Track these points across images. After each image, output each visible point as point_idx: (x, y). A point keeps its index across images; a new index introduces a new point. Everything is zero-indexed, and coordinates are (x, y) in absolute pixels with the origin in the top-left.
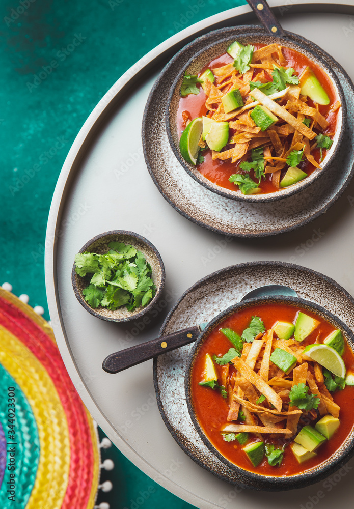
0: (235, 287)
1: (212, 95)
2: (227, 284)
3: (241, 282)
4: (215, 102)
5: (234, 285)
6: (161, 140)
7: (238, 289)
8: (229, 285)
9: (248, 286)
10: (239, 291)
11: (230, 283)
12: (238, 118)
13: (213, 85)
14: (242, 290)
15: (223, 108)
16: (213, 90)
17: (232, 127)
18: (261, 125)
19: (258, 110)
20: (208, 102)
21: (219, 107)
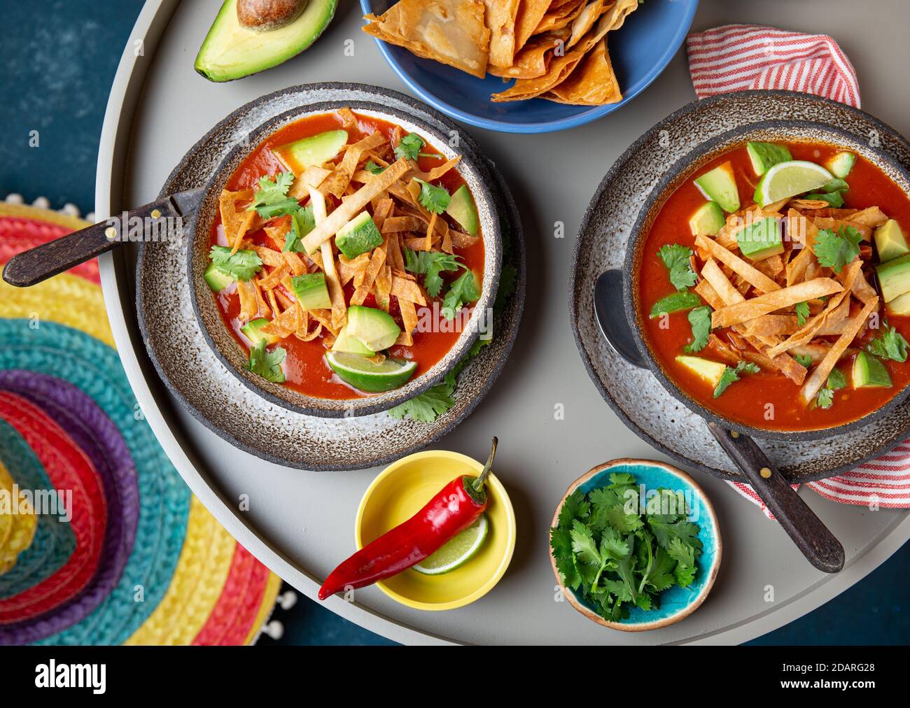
0: (607, 253)
1: (291, 325)
2: (597, 262)
3: (606, 241)
4: (307, 323)
5: (603, 253)
7: (612, 252)
8: (599, 260)
9: (618, 234)
10: (616, 254)
11: (597, 256)
12: (347, 280)
13: (274, 322)
14: (617, 248)
15: (320, 310)
16: (283, 323)
17: (361, 301)
18: (373, 243)
19: (346, 242)
20: (303, 335)
21: (316, 318)
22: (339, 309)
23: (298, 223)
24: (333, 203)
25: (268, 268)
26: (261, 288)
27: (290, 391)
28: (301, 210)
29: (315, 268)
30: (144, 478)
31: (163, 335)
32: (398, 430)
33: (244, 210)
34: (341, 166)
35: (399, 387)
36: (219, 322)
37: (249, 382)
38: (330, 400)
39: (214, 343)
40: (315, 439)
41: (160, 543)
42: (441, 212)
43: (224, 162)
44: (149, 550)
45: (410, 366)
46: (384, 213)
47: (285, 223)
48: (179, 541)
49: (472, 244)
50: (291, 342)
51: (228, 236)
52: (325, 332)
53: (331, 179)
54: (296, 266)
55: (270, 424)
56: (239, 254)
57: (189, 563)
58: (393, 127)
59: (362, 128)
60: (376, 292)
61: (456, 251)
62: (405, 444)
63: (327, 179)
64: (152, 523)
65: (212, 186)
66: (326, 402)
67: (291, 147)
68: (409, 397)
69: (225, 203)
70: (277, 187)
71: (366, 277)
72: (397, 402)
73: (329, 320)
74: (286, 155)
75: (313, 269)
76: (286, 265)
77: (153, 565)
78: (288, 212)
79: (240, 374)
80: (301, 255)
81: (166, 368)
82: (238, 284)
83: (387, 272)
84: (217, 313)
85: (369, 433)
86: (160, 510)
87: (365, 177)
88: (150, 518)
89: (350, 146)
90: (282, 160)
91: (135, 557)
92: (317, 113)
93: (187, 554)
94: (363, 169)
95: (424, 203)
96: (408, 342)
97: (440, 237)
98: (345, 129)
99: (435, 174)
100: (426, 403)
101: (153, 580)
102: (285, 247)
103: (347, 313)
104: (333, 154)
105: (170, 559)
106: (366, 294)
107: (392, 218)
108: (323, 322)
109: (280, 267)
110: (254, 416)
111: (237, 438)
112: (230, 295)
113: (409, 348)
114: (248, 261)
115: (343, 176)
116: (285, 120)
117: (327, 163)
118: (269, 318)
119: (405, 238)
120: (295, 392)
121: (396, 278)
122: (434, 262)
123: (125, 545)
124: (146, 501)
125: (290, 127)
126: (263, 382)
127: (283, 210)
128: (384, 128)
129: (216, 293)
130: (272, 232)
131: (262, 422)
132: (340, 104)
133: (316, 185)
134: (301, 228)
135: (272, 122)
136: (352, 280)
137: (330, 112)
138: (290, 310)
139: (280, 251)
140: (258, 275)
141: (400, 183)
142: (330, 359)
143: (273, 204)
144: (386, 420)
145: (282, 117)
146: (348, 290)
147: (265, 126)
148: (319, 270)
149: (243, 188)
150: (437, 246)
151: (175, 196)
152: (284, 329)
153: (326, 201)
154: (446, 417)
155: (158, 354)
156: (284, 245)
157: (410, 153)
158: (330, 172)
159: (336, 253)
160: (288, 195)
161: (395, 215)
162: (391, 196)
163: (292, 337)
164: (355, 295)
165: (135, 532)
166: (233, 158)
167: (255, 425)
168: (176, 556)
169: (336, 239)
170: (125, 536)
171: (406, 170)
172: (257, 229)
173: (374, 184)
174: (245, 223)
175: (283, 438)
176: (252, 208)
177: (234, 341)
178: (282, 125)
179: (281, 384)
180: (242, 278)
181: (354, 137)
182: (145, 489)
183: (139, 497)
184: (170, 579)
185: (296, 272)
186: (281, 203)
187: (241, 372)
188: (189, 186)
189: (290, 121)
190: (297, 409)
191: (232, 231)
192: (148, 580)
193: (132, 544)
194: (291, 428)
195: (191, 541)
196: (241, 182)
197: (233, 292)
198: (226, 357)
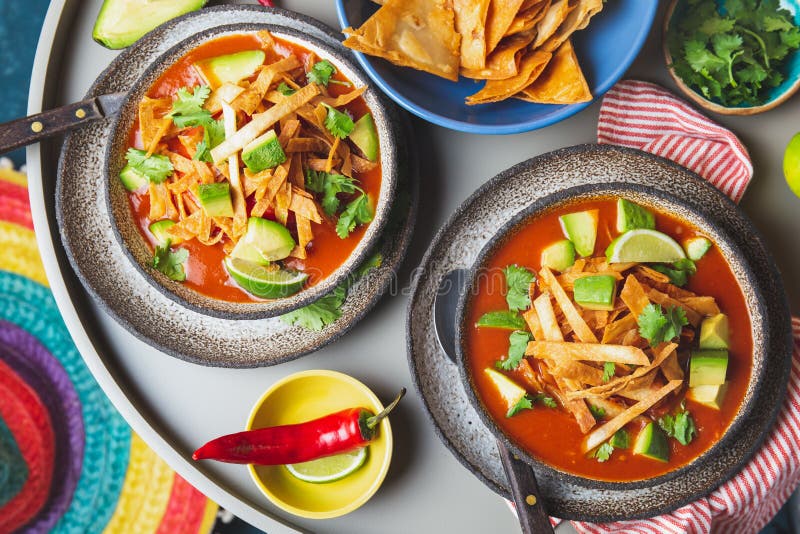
1: (195, 229)
4: (209, 228)
6: (219, 338)
12: (249, 193)
13: (179, 224)
15: (223, 218)
16: (187, 226)
17: (261, 213)
18: (276, 160)
19: (251, 158)
20: (205, 239)
21: (218, 225)
22: (241, 218)
23: (209, 134)
24: (243, 120)
25: (179, 174)
26: (171, 192)
27: (189, 290)
28: (214, 123)
29: (222, 178)
30: (87, 408)
31: (78, 227)
32: (287, 335)
33: (161, 117)
34: (254, 85)
35: (289, 296)
36: (130, 220)
37: (151, 278)
38: (225, 302)
39: (124, 238)
40: (210, 336)
41: (105, 467)
42: (343, 137)
43: (147, 71)
44: (96, 475)
45: (301, 277)
46: (290, 132)
47: (198, 134)
48: (123, 464)
49: (370, 169)
50: (194, 245)
51: (145, 140)
52: (225, 237)
53: (245, 96)
54: (204, 174)
55: (169, 318)
56: (153, 158)
57: (134, 484)
58: (308, 52)
59: (278, 50)
60: (276, 205)
61: (354, 175)
62: (291, 349)
63: (240, 96)
64: (98, 450)
65: (134, 92)
66: (221, 304)
67: (211, 61)
68: (297, 307)
69: (144, 109)
70: (193, 99)
71: (267, 191)
72: (287, 310)
73: (230, 228)
74: (206, 68)
75: (220, 180)
76: (195, 173)
77: (101, 488)
78: (202, 123)
79: (144, 270)
80: (210, 165)
81: (78, 258)
82: (150, 186)
83: (287, 189)
84: (128, 211)
85: (260, 335)
86: (104, 437)
87: (277, 97)
88: (95, 445)
89: (266, 67)
90: (201, 73)
91: (84, 482)
92: (238, 33)
93: (131, 476)
94: (276, 89)
95: (329, 127)
96: (301, 254)
97: (340, 160)
98: (263, 50)
99: (342, 100)
100: (314, 312)
101: (101, 502)
102: (195, 154)
103: (247, 223)
104: (250, 73)
105: (116, 482)
106: (265, 207)
107: (297, 139)
108: (225, 229)
109: (189, 174)
110: (156, 309)
111: (137, 329)
112: (142, 196)
113: (302, 261)
114: (162, 165)
115: (255, 95)
116: (208, 36)
117: (244, 80)
118: (176, 220)
119: (308, 158)
120: (194, 292)
121: (296, 195)
122: (333, 184)
123: (73, 471)
124: (91, 430)
125: (212, 44)
126: (165, 280)
127: (197, 121)
128: (299, 53)
129: (129, 193)
130: (185, 140)
131: (163, 315)
132: (260, 26)
133: (229, 100)
134: (211, 140)
135: (195, 37)
136: (254, 193)
137: (250, 33)
138: (195, 215)
139: (190, 159)
140: (169, 179)
141: (308, 105)
142: (228, 264)
143: (188, 115)
144: (277, 324)
145: (205, 33)
146: (250, 201)
147: (188, 41)
148: (226, 180)
149: (161, 96)
150: (337, 168)
151: (100, 98)
152: (188, 232)
153: (237, 118)
154: (332, 327)
155: (71, 244)
156: (195, 153)
157: (321, 78)
158: (243, 89)
159: (242, 167)
160: (203, 107)
161: (301, 136)
162: (299, 118)
163: (195, 240)
164: (256, 207)
165: (82, 457)
166: (156, 68)
167: (156, 317)
168: (120, 479)
169: (243, 154)
170: (73, 463)
171: (314, 94)
172: (173, 136)
173: (284, 104)
174: (161, 130)
175: (181, 332)
176: (169, 116)
177: (141, 238)
178: (204, 41)
179: (181, 282)
180: (154, 180)
181: (271, 58)
182: (89, 419)
183: (84, 427)
184: (116, 500)
185: (204, 180)
186: (196, 114)
187: (146, 268)
188: (115, 90)
189: (212, 38)
190: (193, 307)
191: (148, 135)
192: (96, 502)
193: (80, 469)
194: (188, 324)
195: (134, 465)
196: (162, 91)
197: (144, 193)
198: (132, 253)
